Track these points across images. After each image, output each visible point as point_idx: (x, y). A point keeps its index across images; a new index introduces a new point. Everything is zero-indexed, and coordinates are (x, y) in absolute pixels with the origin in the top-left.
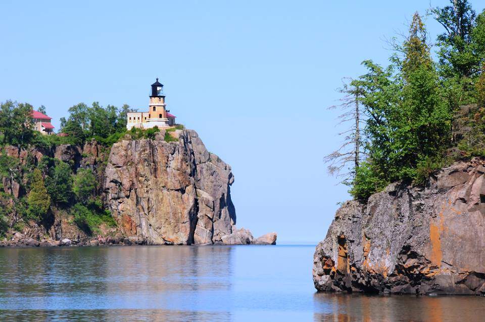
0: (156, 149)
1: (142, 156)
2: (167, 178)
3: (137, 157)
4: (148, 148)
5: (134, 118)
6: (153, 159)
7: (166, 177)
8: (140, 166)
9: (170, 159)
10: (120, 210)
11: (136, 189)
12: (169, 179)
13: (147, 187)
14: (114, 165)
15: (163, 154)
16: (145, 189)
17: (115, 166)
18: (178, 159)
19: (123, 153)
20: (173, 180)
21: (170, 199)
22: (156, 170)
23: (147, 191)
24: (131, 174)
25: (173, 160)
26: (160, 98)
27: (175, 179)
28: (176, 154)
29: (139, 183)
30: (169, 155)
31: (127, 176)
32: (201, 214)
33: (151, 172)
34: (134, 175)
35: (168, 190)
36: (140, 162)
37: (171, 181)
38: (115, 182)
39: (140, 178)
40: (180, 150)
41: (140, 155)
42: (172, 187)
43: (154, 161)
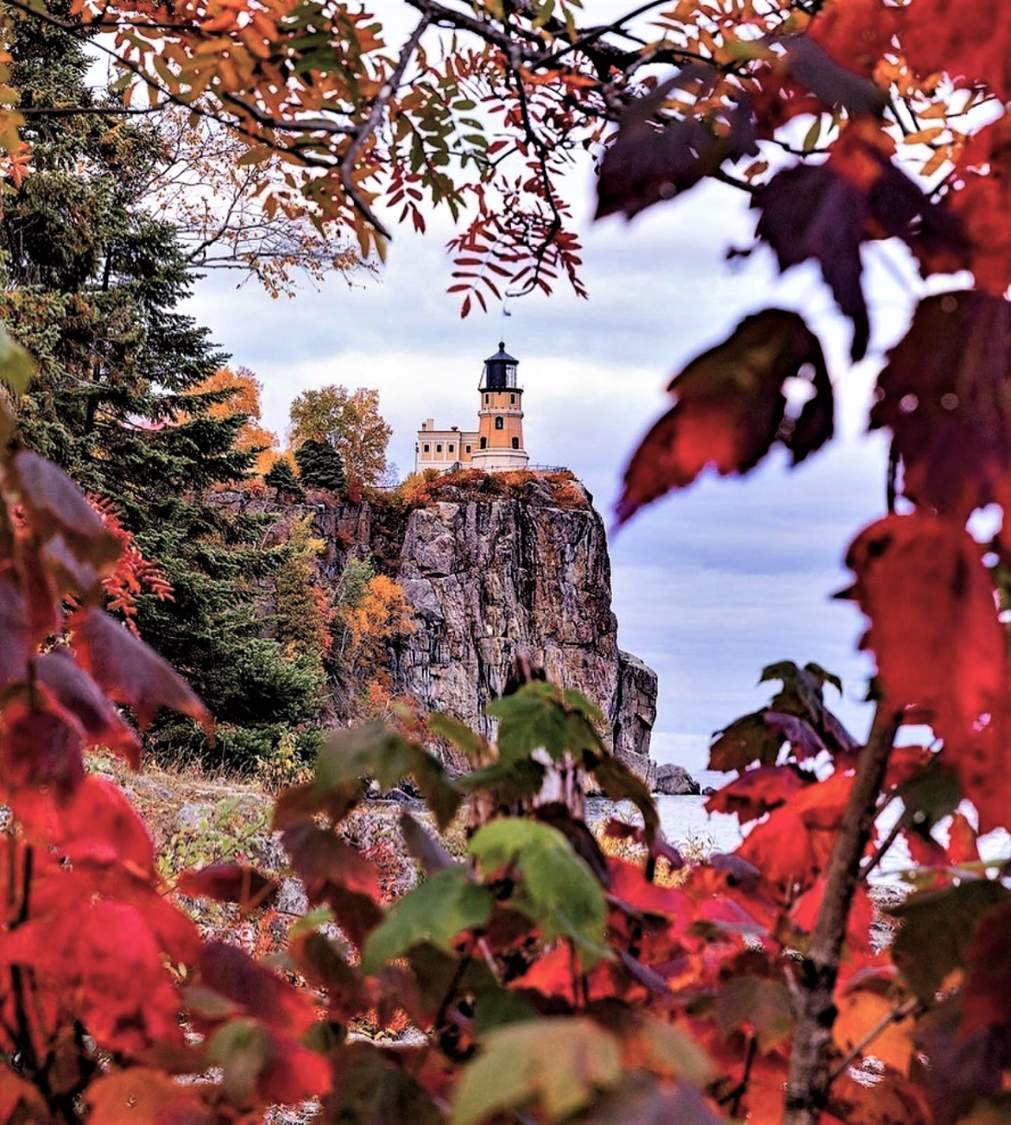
0: (534, 528)
1: (498, 547)
2: (560, 612)
3: (485, 548)
4: (512, 525)
5: (439, 449)
6: (524, 557)
7: (557, 608)
8: (492, 576)
9: (567, 558)
10: (433, 696)
11: (478, 640)
12: (564, 613)
13: (505, 635)
14: (422, 568)
15: (552, 542)
16: (502, 639)
17: (426, 572)
18: (587, 560)
19: (447, 536)
20: (576, 617)
21: (565, 671)
22: (530, 586)
23: (505, 647)
24: (468, 598)
25: (574, 560)
26: (513, 396)
27: (580, 616)
28: (584, 546)
29: (485, 622)
30: (566, 546)
31: (459, 603)
32: (627, 714)
33: (517, 592)
34: (475, 601)
35: (560, 645)
36: (491, 563)
37: (570, 621)
38: (427, 617)
39: (490, 609)
40: (593, 534)
41: (493, 544)
42: (573, 638)
43: (526, 564)
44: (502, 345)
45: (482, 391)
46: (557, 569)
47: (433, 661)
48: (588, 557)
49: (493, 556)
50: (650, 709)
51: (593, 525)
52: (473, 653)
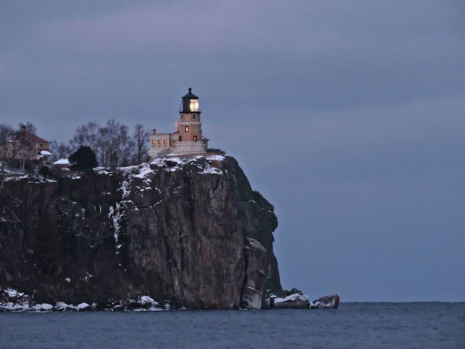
1: (174, 193)
2: (208, 222)
4: (182, 182)
6: (188, 197)
7: (206, 220)
8: (172, 206)
9: (211, 196)
11: (166, 237)
12: (210, 223)
13: (180, 234)
14: (137, 204)
15: (202, 189)
16: (178, 236)
17: (139, 206)
18: (222, 197)
20: (215, 224)
21: (212, 250)
22: (192, 211)
23: (180, 239)
24: (159, 217)
25: (214, 197)
26: (194, 115)
27: (217, 224)
28: (220, 190)
29: (169, 228)
30: (209, 191)
31: (155, 220)
32: (251, 270)
33: (185, 214)
34: (163, 218)
35: (209, 237)
36: (171, 200)
37: (213, 226)
38: (139, 227)
39: (172, 222)
40: (224, 184)
41: (171, 191)
42: (214, 234)
43: (190, 200)
44: (190, 89)
45: (181, 113)
46: (205, 202)
47: (144, 247)
48: (222, 195)
49: (172, 198)
50: (264, 267)
51: (223, 180)
52: (163, 243)
